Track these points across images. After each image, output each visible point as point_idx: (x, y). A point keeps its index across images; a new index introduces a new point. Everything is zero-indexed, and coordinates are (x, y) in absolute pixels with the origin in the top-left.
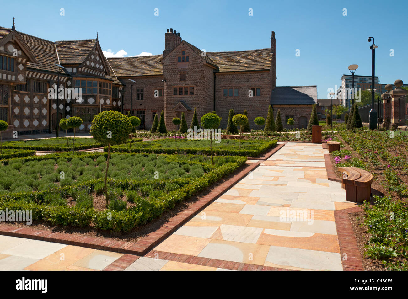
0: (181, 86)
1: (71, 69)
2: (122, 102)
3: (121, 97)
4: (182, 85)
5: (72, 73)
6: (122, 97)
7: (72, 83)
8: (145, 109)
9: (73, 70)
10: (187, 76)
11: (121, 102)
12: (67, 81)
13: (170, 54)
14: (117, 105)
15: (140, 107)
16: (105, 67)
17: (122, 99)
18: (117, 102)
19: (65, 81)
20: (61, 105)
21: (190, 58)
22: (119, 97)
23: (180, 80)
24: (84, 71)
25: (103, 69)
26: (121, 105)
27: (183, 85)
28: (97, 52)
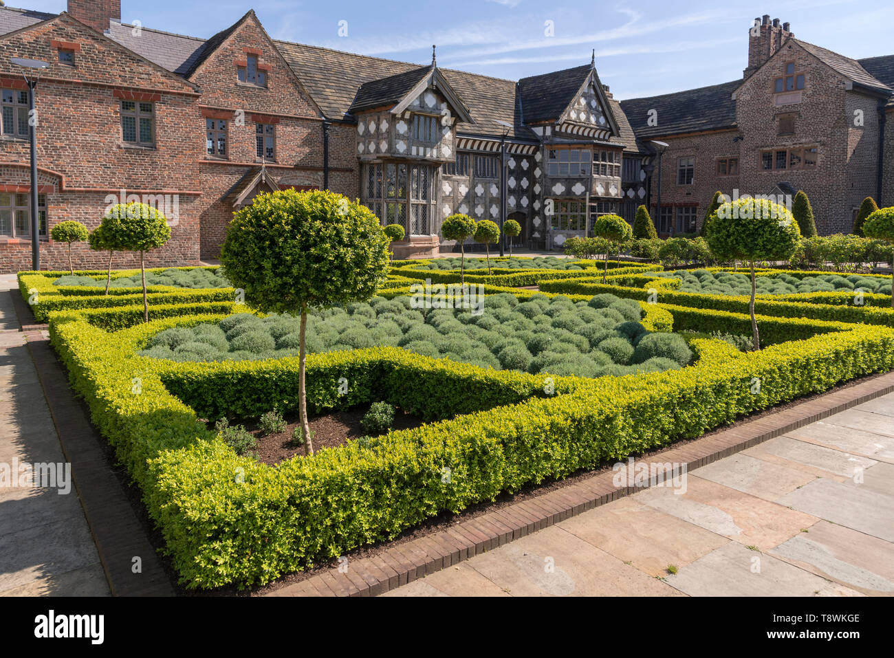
0: (782, 147)
1: (541, 128)
2: (648, 190)
3: (645, 179)
4: (784, 145)
5: (544, 137)
6: (649, 179)
7: (543, 155)
8: (697, 204)
9: (544, 132)
10: (798, 124)
11: (645, 189)
12: (534, 153)
13: (755, 76)
14: (636, 196)
15: (687, 200)
16: (610, 120)
17: (647, 184)
18: (636, 190)
19: (530, 152)
20: (525, 198)
21: (808, 77)
22: (642, 180)
23: (777, 136)
24: (566, 130)
25: (605, 124)
26: (645, 196)
27: (787, 144)
28: (593, 92)
